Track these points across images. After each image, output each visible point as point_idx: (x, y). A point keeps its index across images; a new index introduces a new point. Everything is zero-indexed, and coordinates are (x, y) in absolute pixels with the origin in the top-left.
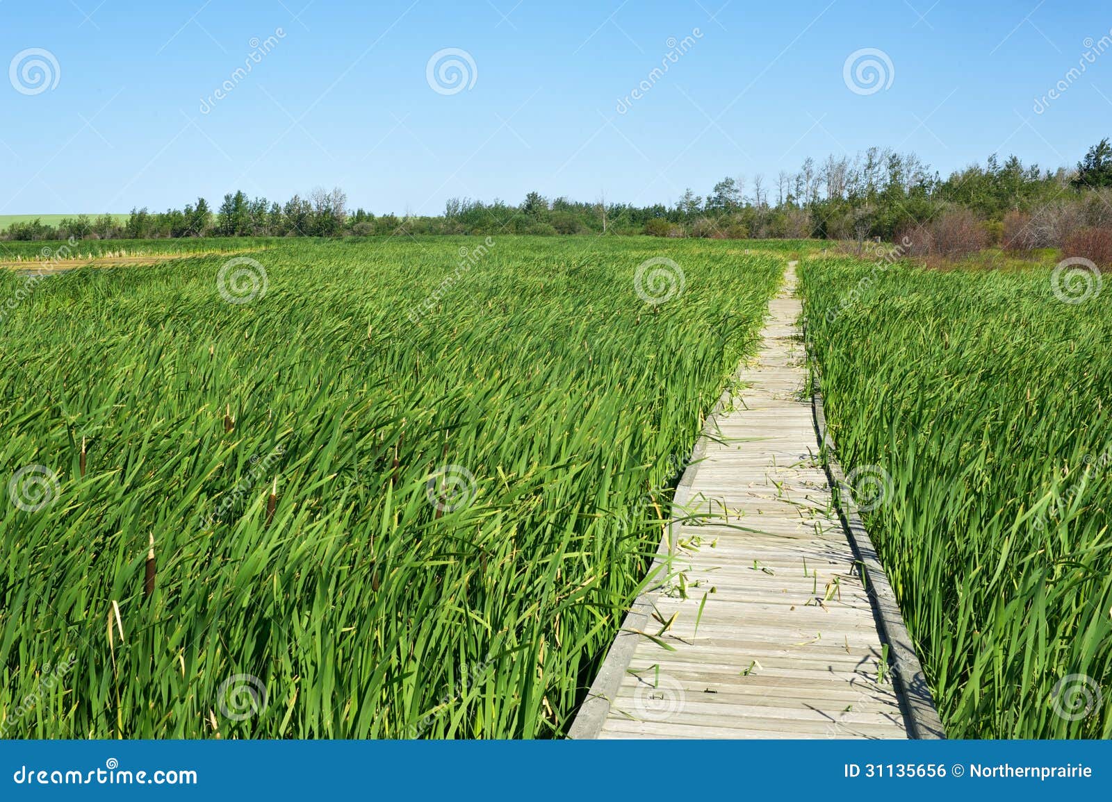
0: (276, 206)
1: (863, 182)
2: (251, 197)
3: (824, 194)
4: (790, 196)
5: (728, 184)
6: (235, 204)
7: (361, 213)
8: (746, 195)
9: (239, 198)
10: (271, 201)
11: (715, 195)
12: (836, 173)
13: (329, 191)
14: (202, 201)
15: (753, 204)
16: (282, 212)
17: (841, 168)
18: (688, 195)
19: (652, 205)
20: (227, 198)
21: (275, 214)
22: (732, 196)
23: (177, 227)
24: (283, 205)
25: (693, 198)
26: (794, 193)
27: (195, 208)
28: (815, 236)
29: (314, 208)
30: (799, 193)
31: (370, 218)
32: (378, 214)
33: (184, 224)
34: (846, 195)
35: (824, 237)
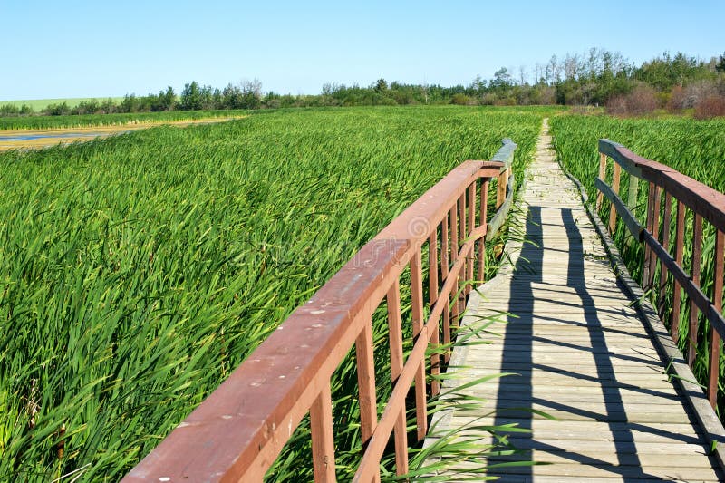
0: (217, 90)
1: (588, 70)
2: (201, 85)
3: (563, 78)
4: (542, 79)
5: (503, 71)
6: (191, 90)
7: (271, 93)
8: (515, 78)
9: (194, 86)
10: (214, 87)
11: (495, 78)
12: (571, 64)
13: (251, 81)
14: (170, 89)
15: (519, 84)
16: (222, 94)
17: (574, 61)
18: (478, 79)
19: (455, 86)
20: (186, 86)
21: (217, 96)
22: (506, 79)
23: (155, 105)
24: (222, 90)
25: (481, 80)
26: (545, 77)
27: (166, 93)
28: (558, 103)
29: (242, 91)
30: (548, 77)
31: (277, 97)
32: (282, 95)
33: (160, 104)
34: (577, 77)
35: (564, 104)
